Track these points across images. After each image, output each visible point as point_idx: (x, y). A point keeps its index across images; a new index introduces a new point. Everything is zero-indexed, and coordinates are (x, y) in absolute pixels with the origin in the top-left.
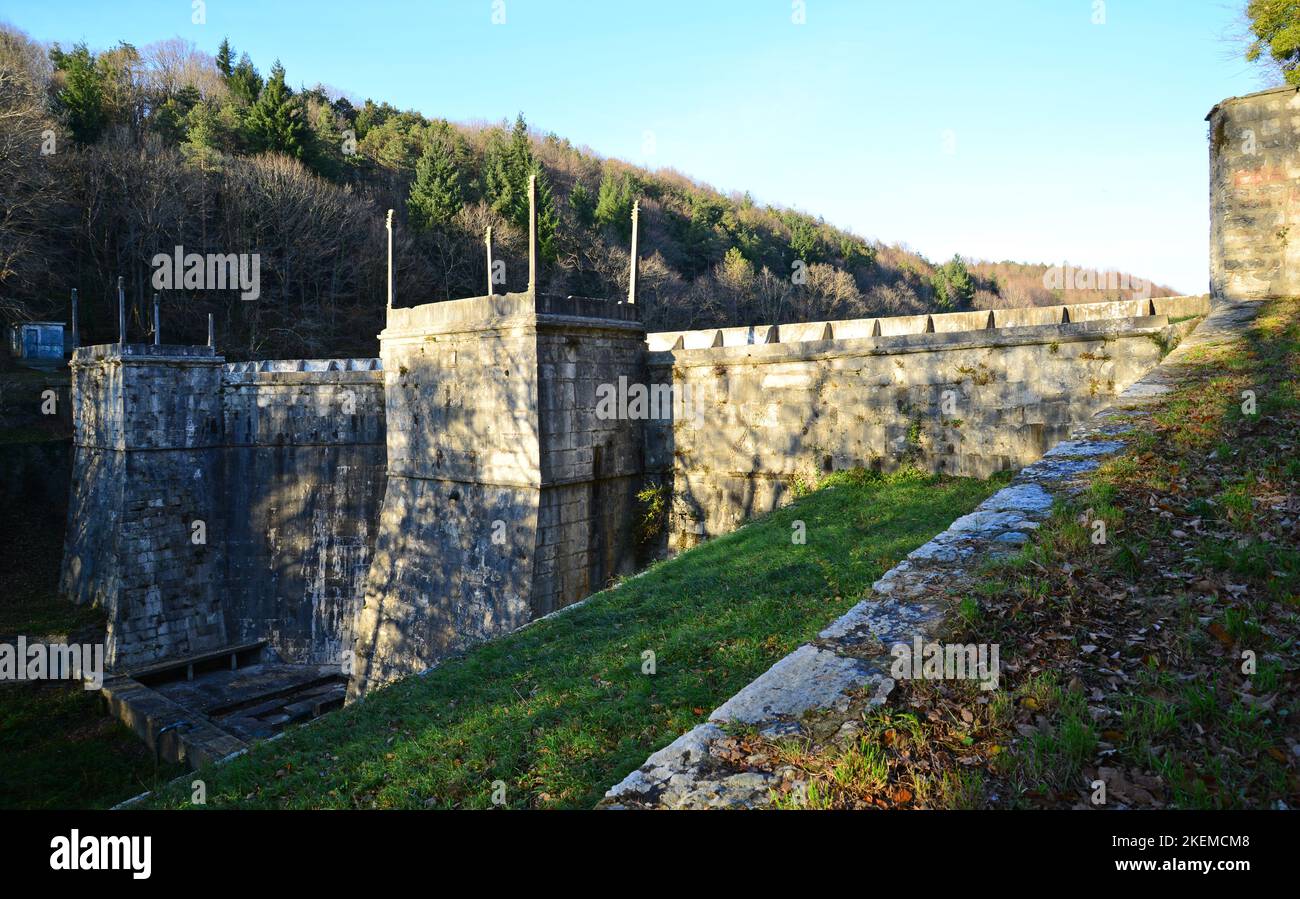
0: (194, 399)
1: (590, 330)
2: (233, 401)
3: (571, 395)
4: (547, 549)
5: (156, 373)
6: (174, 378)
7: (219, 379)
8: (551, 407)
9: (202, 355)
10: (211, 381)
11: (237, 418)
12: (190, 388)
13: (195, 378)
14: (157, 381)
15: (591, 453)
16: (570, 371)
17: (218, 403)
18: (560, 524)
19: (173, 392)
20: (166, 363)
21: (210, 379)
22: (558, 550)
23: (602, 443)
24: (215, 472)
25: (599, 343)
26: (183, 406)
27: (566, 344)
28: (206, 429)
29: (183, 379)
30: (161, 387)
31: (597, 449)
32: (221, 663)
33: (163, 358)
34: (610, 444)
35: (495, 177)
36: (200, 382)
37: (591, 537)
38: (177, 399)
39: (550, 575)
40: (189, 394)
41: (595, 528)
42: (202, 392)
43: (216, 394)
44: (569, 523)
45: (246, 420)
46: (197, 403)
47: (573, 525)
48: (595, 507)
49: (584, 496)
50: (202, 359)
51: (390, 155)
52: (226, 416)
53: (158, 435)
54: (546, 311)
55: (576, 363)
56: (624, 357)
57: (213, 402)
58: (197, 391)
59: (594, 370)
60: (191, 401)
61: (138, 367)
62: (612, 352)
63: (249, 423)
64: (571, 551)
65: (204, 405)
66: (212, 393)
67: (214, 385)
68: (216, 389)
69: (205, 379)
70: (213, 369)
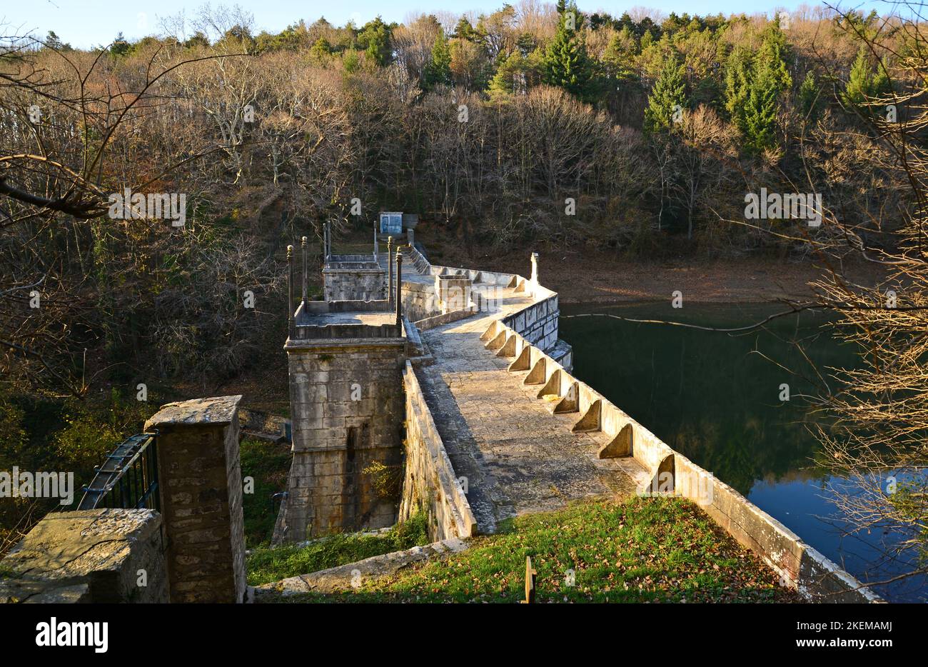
0: (366, 295)
1: (344, 349)
3: (323, 392)
4: (301, 491)
5: (343, 279)
6: (354, 282)
7: (382, 283)
8: (303, 401)
9: (371, 268)
10: (377, 284)
12: (364, 288)
13: (366, 282)
14: (344, 284)
15: (344, 431)
16: (322, 377)
18: (314, 476)
19: (353, 290)
20: (349, 274)
21: (376, 282)
22: (312, 492)
23: (356, 425)
25: (355, 356)
26: (359, 299)
27: (319, 359)
29: (359, 282)
30: (347, 288)
31: (351, 431)
33: (347, 271)
34: (365, 426)
35: (736, 76)
36: (369, 284)
37: (346, 486)
40: (362, 292)
41: (350, 481)
44: (322, 476)
47: (326, 478)
48: (350, 467)
49: (338, 459)
50: (371, 270)
54: (301, 337)
55: (330, 372)
56: (382, 364)
58: (368, 290)
59: (348, 375)
61: (333, 276)
62: (369, 362)
64: (325, 494)
67: (378, 286)
68: (380, 288)
69: (373, 283)
70: (378, 276)
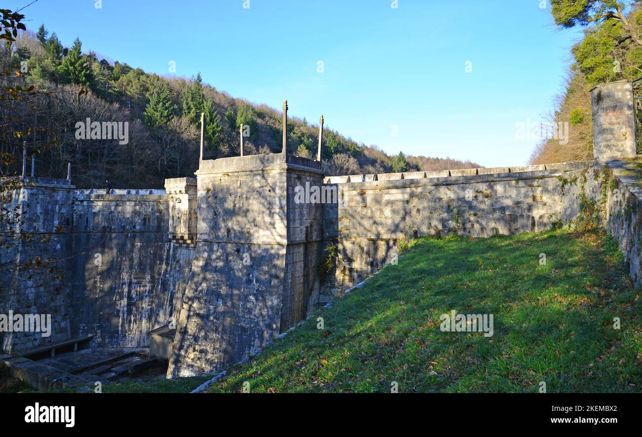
0: (59, 207)
1: (305, 172)
2: (79, 209)
4: (288, 274)
5: (40, 192)
6: (49, 195)
7: (72, 197)
9: (64, 184)
10: (68, 198)
11: (80, 218)
12: (57, 201)
13: (60, 196)
14: (41, 197)
15: (305, 229)
17: (70, 209)
18: (293, 263)
19: (48, 203)
20: (46, 187)
21: (67, 197)
22: (292, 275)
23: (309, 225)
24: (68, 246)
26: (53, 210)
27: (297, 178)
28: (64, 223)
29: (54, 196)
30: (42, 200)
31: (307, 228)
32: (69, 348)
33: (44, 185)
34: (311, 226)
35: (187, 104)
36: (62, 198)
37: (304, 269)
38: (50, 207)
39: (289, 287)
40: (56, 205)
41: (306, 265)
42: (63, 203)
43: (70, 205)
44: (296, 262)
45: (86, 219)
46: (60, 209)
47: (298, 263)
48: (306, 255)
49: (302, 249)
50: (64, 186)
51: (133, 90)
52: (75, 216)
53: (39, 226)
54: (290, 162)
57: (68, 209)
58: (61, 203)
60: (57, 208)
61: (31, 189)
62: (312, 182)
63: (87, 220)
64: (297, 276)
65: (64, 211)
66: (68, 204)
67: (69, 200)
68: (70, 202)
69: (65, 197)
70: (69, 191)
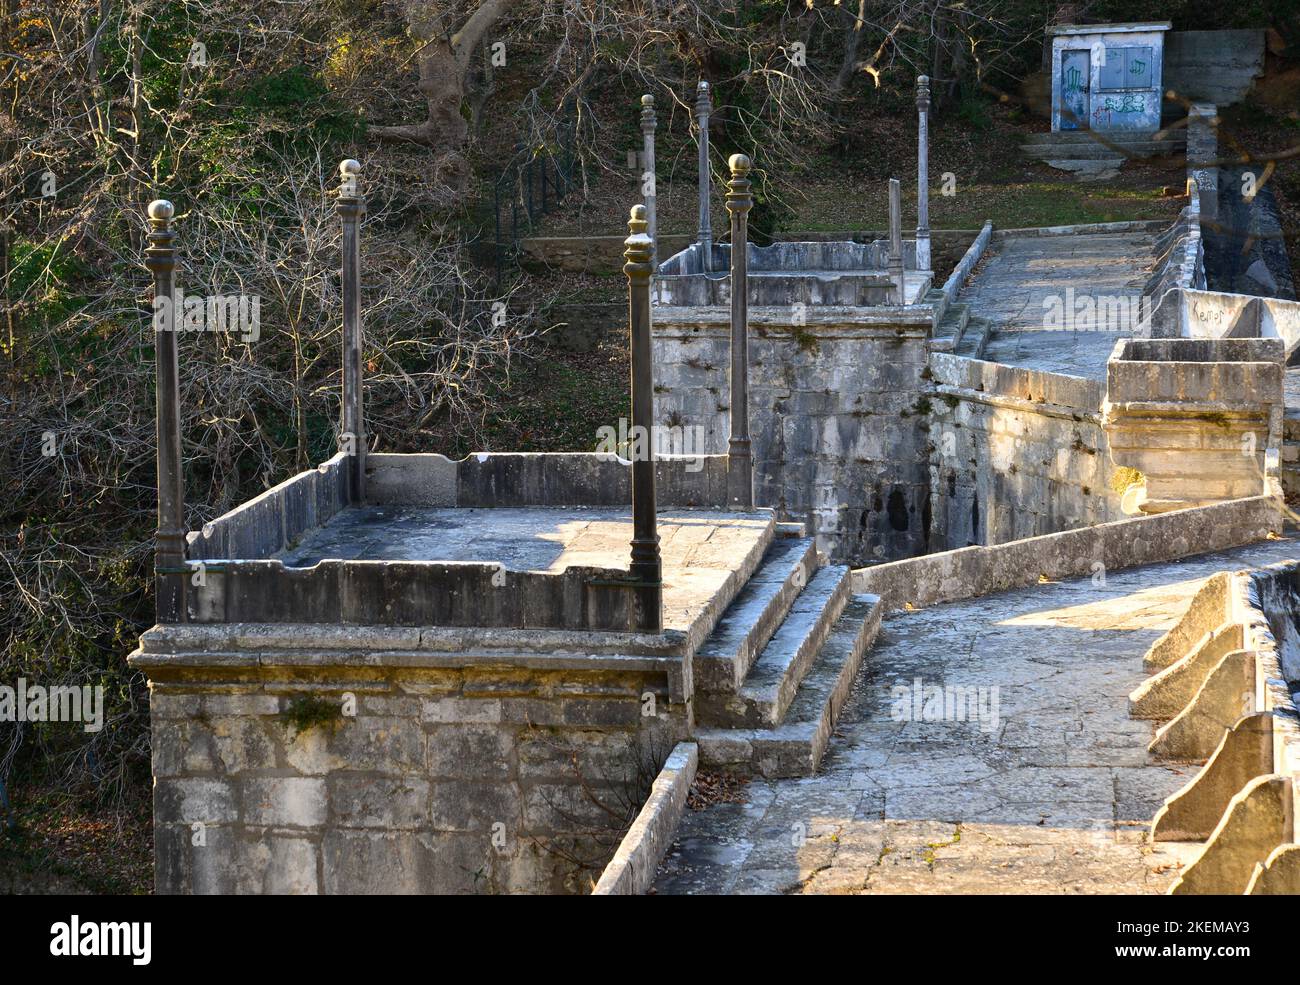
0: (840, 430)
2: (946, 441)
6: (781, 368)
7: (917, 373)
9: (864, 303)
10: (891, 377)
11: (952, 493)
12: (828, 398)
13: (842, 369)
17: (910, 441)
19: (779, 408)
20: (760, 328)
21: (888, 372)
26: (807, 448)
28: (871, 516)
29: (807, 371)
33: (751, 314)
36: (856, 380)
38: (789, 428)
40: (822, 415)
42: (864, 407)
43: (904, 414)
45: (970, 503)
46: (848, 439)
50: (863, 314)
52: (935, 481)
57: (894, 439)
58: (849, 406)
60: (831, 432)
61: (685, 339)
63: (975, 509)
65: (869, 447)
66: (895, 411)
67: (900, 388)
68: (905, 400)
69: (874, 373)
70: (899, 342)
